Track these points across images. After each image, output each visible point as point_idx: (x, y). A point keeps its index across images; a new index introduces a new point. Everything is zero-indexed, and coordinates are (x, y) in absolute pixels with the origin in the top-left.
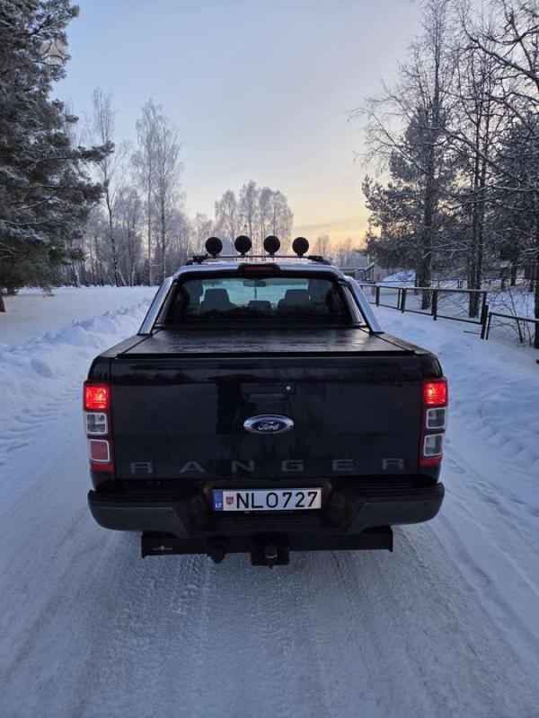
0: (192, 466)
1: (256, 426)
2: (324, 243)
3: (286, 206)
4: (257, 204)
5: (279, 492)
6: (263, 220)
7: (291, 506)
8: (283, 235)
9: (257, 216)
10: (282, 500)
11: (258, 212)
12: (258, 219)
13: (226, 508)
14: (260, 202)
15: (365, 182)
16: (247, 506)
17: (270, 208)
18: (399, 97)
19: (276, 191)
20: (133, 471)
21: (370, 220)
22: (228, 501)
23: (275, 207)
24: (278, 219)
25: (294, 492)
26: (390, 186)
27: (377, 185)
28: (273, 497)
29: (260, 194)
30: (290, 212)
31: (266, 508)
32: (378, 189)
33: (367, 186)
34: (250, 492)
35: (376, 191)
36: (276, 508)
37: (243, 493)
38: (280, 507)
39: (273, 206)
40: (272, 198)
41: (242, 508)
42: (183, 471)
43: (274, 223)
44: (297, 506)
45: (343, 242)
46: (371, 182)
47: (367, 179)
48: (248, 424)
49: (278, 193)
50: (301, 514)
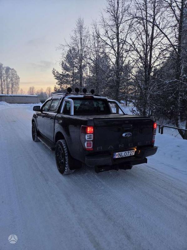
0: (111, 147)
1: (126, 135)
2: (33, 89)
3: (16, 74)
4: (4, 72)
5: (127, 152)
6: (7, 79)
7: (129, 155)
8: (16, 85)
9: (4, 77)
10: (127, 153)
11: (5, 75)
12: (5, 78)
13: (116, 157)
14: (5, 72)
15: (53, 70)
16: (120, 156)
17: (10, 75)
18: (70, 45)
19: (12, 68)
20: (98, 149)
21: (57, 83)
22: (117, 155)
23: (12, 74)
24: (13, 79)
25: (130, 151)
26: (62, 72)
27: (57, 72)
28: (126, 153)
29: (5, 69)
30: (18, 77)
31: (124, 156)
32: (58, 73)
33: (54, 71)
34: (121, 153)
35: (57, 74)
36: (126, 156)
37: (120, 153)
38: (127, 156)
39: (11, 74)
40: (10, 71)
41: (120, 157)
42: (109, 148)
43: (12, 80)
44: (130, 155)
45: (40, 89)
46: (55, 70)
47: (54, 69)
48: (124, 135)
49: (13, 69)
50: (131, 157)
